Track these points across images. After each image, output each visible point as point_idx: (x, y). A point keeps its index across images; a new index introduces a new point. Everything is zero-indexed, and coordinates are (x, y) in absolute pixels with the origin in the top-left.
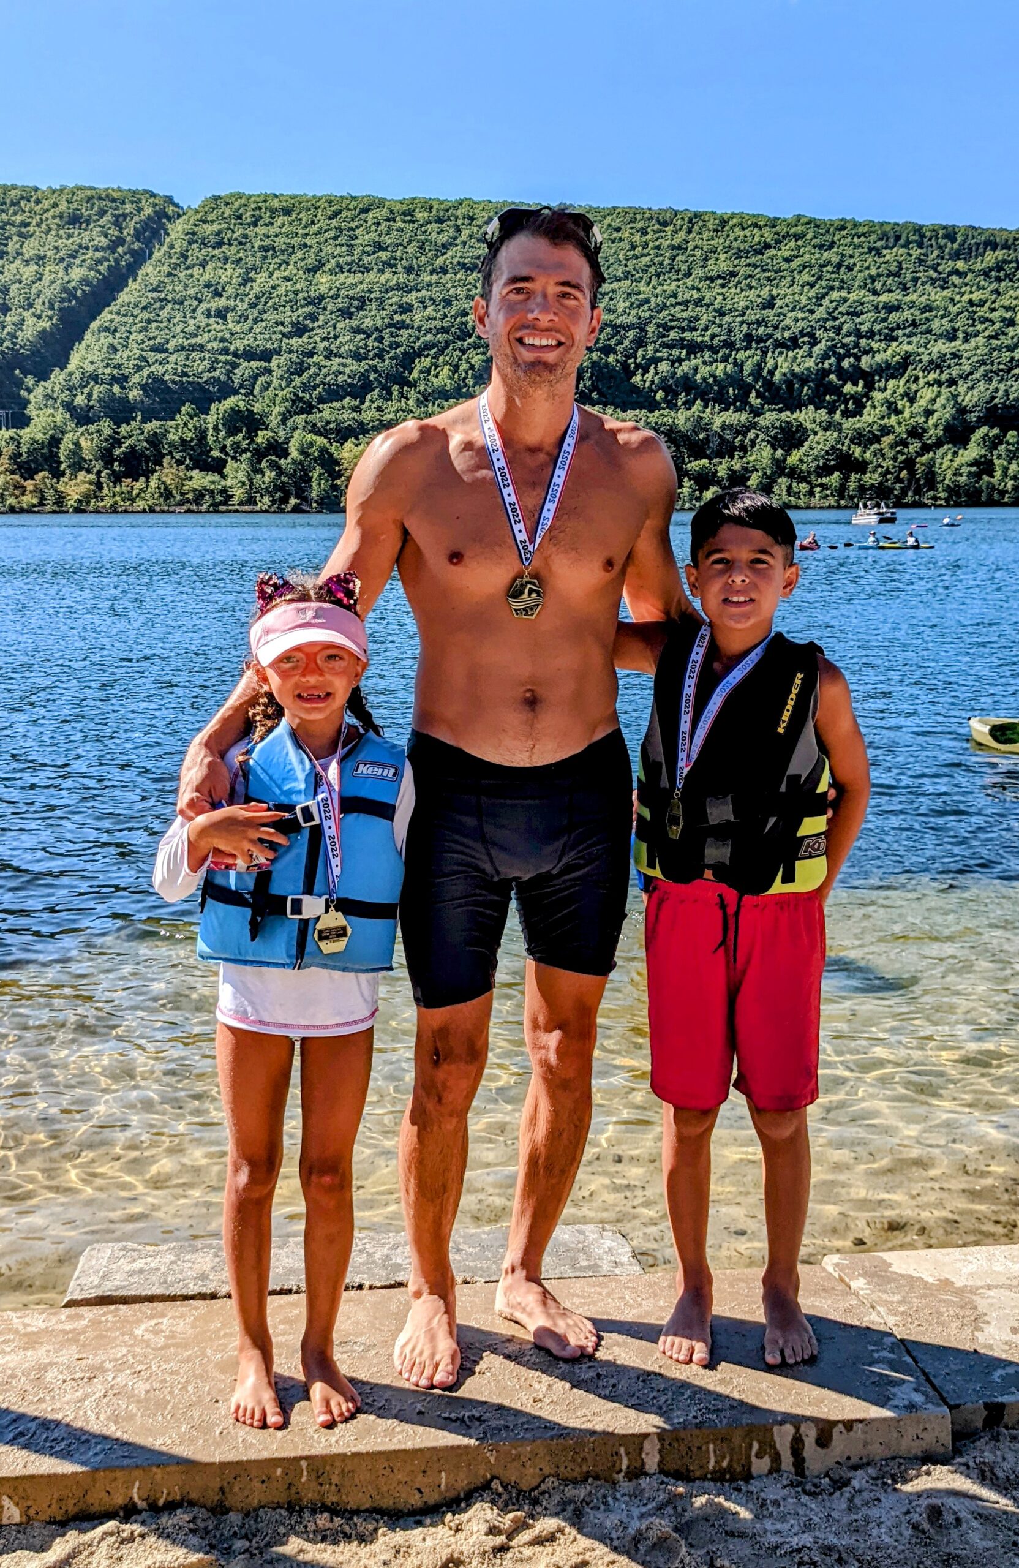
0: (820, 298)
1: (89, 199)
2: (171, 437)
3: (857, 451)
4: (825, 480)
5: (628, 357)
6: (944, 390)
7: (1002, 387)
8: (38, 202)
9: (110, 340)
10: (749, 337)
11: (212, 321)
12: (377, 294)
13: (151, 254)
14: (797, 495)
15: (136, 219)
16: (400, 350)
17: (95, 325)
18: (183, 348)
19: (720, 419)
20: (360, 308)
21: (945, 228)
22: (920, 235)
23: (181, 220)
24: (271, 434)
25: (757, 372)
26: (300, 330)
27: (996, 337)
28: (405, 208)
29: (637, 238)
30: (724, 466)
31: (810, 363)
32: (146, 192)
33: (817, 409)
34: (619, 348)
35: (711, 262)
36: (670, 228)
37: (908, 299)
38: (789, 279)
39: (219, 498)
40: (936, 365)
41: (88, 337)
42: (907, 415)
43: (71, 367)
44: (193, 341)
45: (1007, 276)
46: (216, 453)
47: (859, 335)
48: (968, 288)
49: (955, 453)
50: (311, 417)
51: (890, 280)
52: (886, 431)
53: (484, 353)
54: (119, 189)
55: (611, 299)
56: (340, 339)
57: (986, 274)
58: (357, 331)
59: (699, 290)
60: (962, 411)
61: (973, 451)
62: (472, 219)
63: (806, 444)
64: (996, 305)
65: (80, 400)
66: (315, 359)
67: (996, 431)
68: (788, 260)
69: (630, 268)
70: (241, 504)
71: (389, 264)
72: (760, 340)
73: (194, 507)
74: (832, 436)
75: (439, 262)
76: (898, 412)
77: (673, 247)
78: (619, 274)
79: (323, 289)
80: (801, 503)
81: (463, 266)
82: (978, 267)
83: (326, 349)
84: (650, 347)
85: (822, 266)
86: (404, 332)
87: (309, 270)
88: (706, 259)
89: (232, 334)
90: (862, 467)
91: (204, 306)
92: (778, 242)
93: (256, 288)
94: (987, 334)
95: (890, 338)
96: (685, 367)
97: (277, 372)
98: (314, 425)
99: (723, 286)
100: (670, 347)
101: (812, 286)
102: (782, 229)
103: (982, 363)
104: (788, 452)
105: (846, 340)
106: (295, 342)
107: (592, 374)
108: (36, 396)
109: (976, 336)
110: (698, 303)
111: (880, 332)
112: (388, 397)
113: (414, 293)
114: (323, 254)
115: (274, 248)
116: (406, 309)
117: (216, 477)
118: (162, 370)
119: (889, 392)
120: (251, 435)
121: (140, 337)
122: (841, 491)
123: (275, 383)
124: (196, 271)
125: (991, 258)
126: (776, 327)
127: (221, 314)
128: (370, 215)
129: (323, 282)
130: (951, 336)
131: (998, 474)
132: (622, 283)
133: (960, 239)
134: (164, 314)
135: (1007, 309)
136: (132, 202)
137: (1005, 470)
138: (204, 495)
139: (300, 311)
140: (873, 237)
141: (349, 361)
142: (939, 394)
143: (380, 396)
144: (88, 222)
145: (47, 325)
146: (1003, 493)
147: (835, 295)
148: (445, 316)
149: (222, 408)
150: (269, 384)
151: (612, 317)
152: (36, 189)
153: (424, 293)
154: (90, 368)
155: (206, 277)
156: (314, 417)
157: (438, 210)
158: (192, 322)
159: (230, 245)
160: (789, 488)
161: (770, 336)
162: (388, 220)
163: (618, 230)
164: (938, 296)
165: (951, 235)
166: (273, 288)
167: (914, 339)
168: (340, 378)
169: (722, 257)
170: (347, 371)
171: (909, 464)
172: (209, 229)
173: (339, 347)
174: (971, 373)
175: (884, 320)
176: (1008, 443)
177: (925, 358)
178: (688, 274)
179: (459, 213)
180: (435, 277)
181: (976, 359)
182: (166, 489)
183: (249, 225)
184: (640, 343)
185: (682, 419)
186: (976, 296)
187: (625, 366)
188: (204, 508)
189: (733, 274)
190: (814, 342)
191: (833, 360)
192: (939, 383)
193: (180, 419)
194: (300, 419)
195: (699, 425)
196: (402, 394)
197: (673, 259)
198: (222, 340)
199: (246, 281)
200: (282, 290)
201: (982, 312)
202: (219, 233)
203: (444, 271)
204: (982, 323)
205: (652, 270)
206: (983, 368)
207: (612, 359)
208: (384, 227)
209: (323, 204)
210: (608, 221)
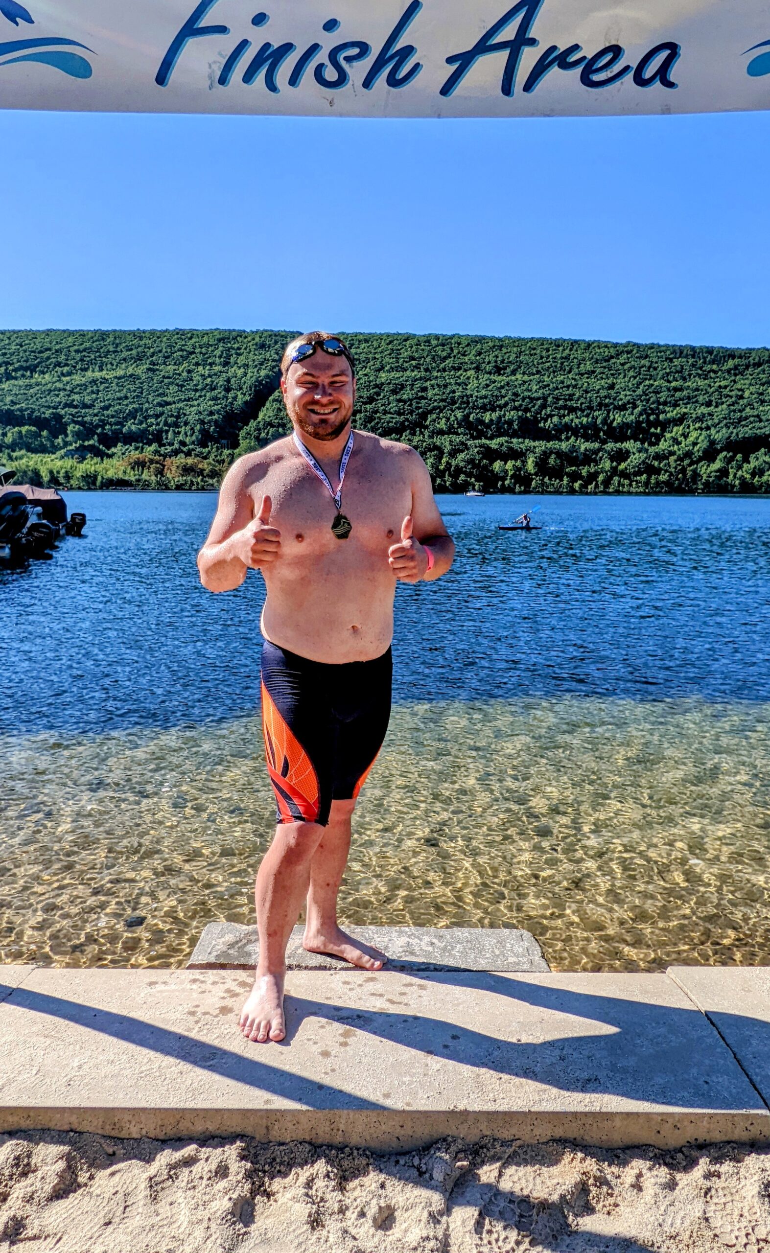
0: (639, 384)
1: (270, 336)
3: (656, 463)
4: (638, 478)
5: (537, 413)
6: (704, 432)
7: (735, 431)
8: (246, 337)
9: (278, 405)
10: (600, 405)
12: (410, 382)
14: (623, 485)
16: (420, 411)
17: (271, 398)
19: (584, 446)
20: (401, 389)
21: (707, 348)
22: (694, 352)
25: (604, 422)
26: (371, 400)
27: (733, 404)
28: (425, 339)
29: (544, 354)
30: (585, 470)
31: (632, 417)
33: (635, 441)
34: (533, 410)
35: (582, 365)
36: (561, 348)
37: (687, 384)
38: (623, 375)
40: (700, 419)
41: (268, 404)
42: (683, 445)
43: (259, 419)
45: (740, 372)
47: (659, 403)
48: (718, 379)
49: (708, 466)
51: (677, 375)
52: (672, 453)
54: (285, 331)
55: (529, 384)
56: (391, 405)
57: (728, 372)
58: (399, 401)
59: (575, 379)
60: (712, 443)
61: (717, 465)
62: (459, 344)
63: (629, 460)
64: (733, 388)
65: (263, 435)
66: (378, 415)
67: (731, 454)
68: (623, 364)
69: (540, 369)
71: (417, 367)
72: (607, 405)
74: (643, 456)
75: (442, 366)
76: (679, 443)
77: (562, 358)
79: (383, 380)
80: (625, 490)
81: (454, 368)
82: (724, 368)
83: (384, 410)
84: (549, 409)
85: (640, 368)
86: (423, 402)
87: (376, 370)
88: (580, 364)
90: (658, 471)
92: (618, 355)
94: (727, 403)
95: (676, 405)
96: (567, 419)
99: (588, 378)
100: (559, 409)
101: (635, 378)
102: (621, 349)
103: (725, 418)
104: (619, 464)
105: (652, 406)
106: (368, 406)
107: (518, 422)
108: (242, 433)
109: (722, 404)
110: (575, 386)
111: (670, 402)
112: (413, 434)
113: (428, 383)
114: (384, 362)
116: (424, 389)
119: (673, 434)
122: (647, 483)
125: (731, 363)
126: (615, 399)
128: (408, 343)
129: (383, 376)
130: (709, 404)
131: (731, 477)
132: (535, 377)
133: (715, 353)
135: (739, 390)
137: (735, 474)
139: (371, 391)
140: (668, 353)
141: (395, 416)
142: (701, 434)
143: (410, 434)
144: (269, 347)
145: (248, 398)
146: (733, 486)
147: (647, 382)
148: (444, 393)
151: (529, 394)
152: (244, 331)
153: (433, 382)
154: (268, 420)
157: (442, 340)
160: (619, 482)
161: (612, 404)
162: (417, 345)
163: (534, 349)
164: (701, 383)
165: (710, 351)
167: (689, 406)
168: (390, 425)
169: (588, 363)
170: (394, 421)
171: (683, 471)
173: (390, 409)
174: (718, 424)
175: (673, 396)
176: (737, 461)
177: (694, 416)
178: (570, 372)
179: (452, 341)
180: (439, 374)
181: (721, 416)
184: (544, 406)
185: (564, 446)
186: (723, 383)
187: (535, 418)
189: (594, 372)
190: (635, 406)
191: (644, 416)
192: (701, 429)
195: (574, 449)
196: (421, 433)
197: (562, 363)
200: (362, 381)
201: (725, 392)
203: (444, 370)
204: (725, 397)
205: (551, 370)
206: (725, 421)
207: (528, 415)
208: (414, 349)
209: (384, 337)
210: (529, 344)
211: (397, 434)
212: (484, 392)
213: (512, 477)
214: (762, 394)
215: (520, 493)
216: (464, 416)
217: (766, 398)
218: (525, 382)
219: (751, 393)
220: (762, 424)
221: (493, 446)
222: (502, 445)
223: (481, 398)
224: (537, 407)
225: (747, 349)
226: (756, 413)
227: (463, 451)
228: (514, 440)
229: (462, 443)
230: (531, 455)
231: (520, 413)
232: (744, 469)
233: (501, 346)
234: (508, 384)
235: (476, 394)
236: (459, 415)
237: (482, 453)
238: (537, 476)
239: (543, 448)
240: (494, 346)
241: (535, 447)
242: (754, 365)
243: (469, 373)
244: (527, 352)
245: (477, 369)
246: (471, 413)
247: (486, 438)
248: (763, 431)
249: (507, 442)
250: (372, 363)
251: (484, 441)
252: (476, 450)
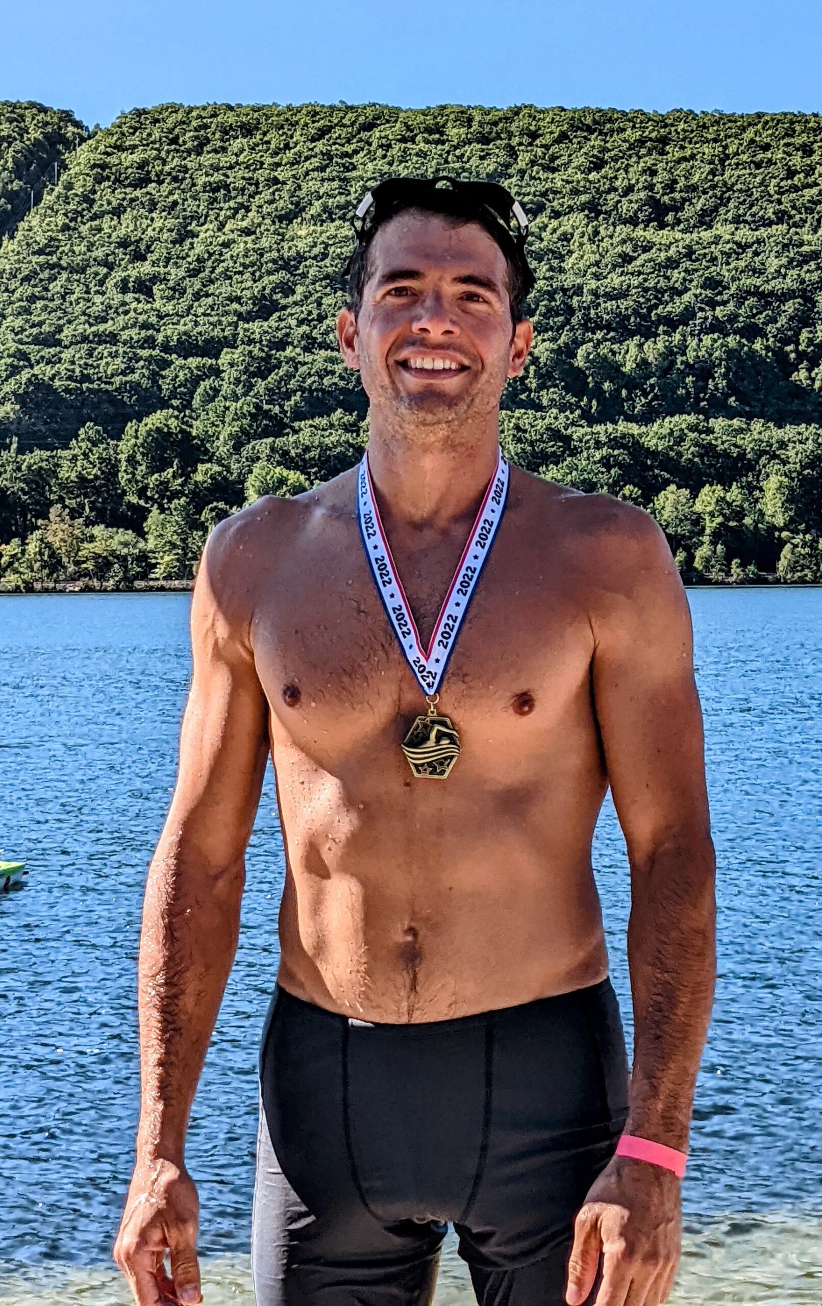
2: (63, 474)
5: (786, 341)
11: (129, 297)
13: (38, 199)
15: (18, 145)
18: (85, 339)
23: (84, 146)
24: (217, 468)
26: (265, 309)
28: (430, 121)
29: (797, 160)
32: (32, 105)
34: (769, 328)
39: (137, 569)
44: (101, 327)
46: (134, 499)
50: (279, 442)
53: (554, 340)
55: (756, 254)
56: (327, 322)
66: (289, 352)
69: (786, 206)
70: (168, 577)
73: (96, 583)
78: (770, 214)
79: (301, 245)
83: (306, 336)
87: (281, 218)
89: (160, 317)
91: (118, 275)
93: (199, 249)
97: (230, 374)
98: (285, 453)
106: (256, 327)
107: (728, 369)
114: (302, 193)
115: (226, 187)
117: (130, 535)
118: (49, 371)
120: (186, 472)
121: (18, 323)
123: (226, 389)
124: (107, 223)
127: (144, 288)
128: (376, 133)
129: (303, 235)
132: (774, 230)
134: (56, 287)
136: (11, 121)
138: (108, 565)
139: (266, 280)
149: (143, 430)
150: (216, 391)
151: (758, 282)
155: (122, 232)
156: (288, 441)
157: (481, 124)
158: (98, 299)
159: (160, 182)
162: (404, 140)
163: (766, 148)
166: (226, 245)
168: (327, 381)
170: (338, 368)
172: (129, 159)
173: (326, 333)
179: (513, 128)
182: (52, 555)
183: (189, 152)
187: (781, 356)
188: (110, 584)
193: (78, 447)
194: (263, 445)
198: (145, 326)
199: (184, 235)
200: (237, 249)
202: (142, 165)
207: (757, 346)
208: (396, 150)
209: (303, 119)
210: (749, 134)
211: (349, 410)
212: (615, 280)
213: (716, 536)
215: (745, 582)
216: (559, 351)
218: (743, 247)
221: (651, 442)
222: (681, 439)
223: (609, 297)
224: (782, 321)
227: (557, 459)
228: (718, 424)
229: (555, 434)
230: (775, 466)
231: (732, 341)
233: (664, 141)
234: (690, 253)
235: (593, 284)
236: (543, 349)
237: (620, 465)
238: (796, 532)
239: (810, 445)
240: (641, 142)
241: (783, 445)
243: (567, 223)
244: (744, 157)
245: (593, 209)
246: (577, 343)
247: (629, 419)
249: (693, 428)
250: (266, 195)
251: (623, 427)
252: (598, 456)
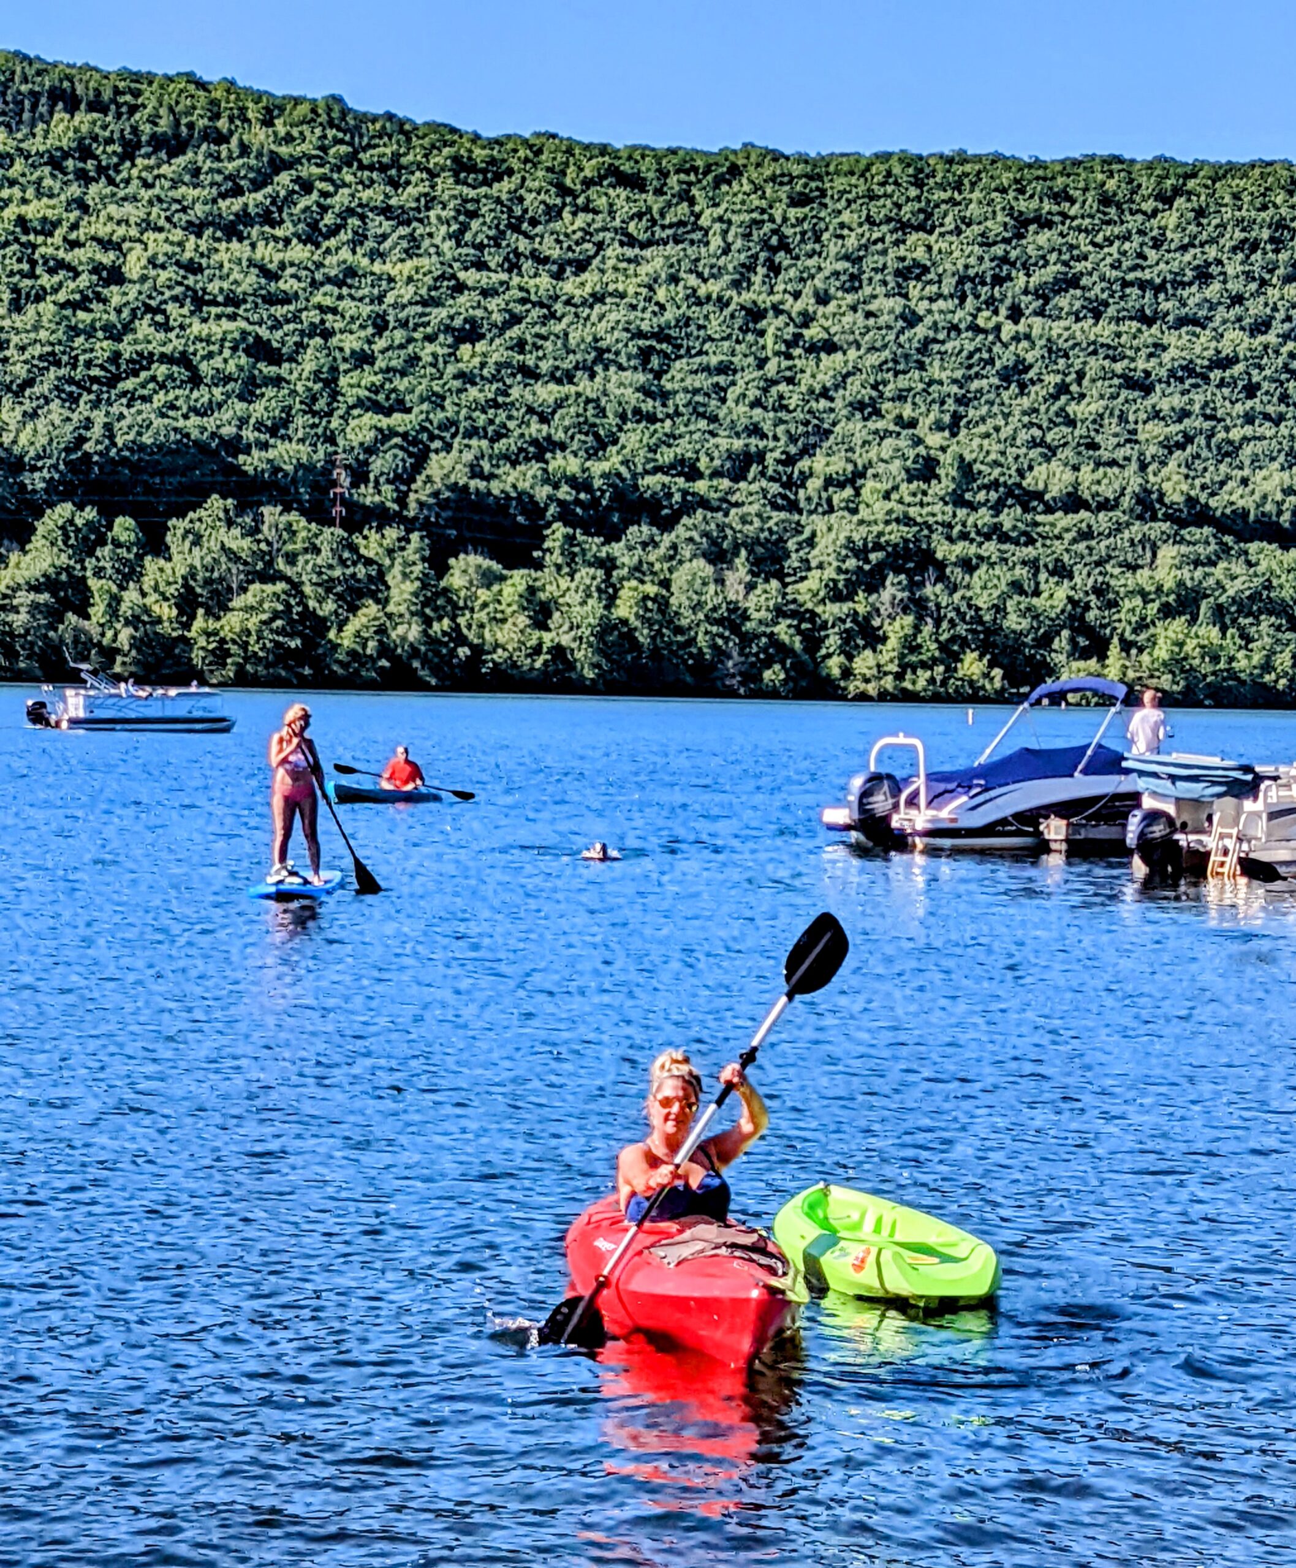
7: (99, 417)
27: (83, 304)
45: (101, 170)
48: (16, 191)
57: (56, 162)
60: (12, 465)
61: (38, 558)
64: (81, 234)
67: (90, 513)
82: (36, 145)
94: (61, 297)
109: (39, 299)
125: (62, 128)
131: (98, 610)
135: (106, 244)
137: (115, 601)
146: (109, 654)
174: (29, 383)
176: (117, 544)
181: (37, 350)
186: (34, 210)
201: (50, 247)
204: (51, 271)
206: (53, 373)
214: (193, 268)
217: (214, 287)
219: (152, 262)
220: (202, 396)
225: (126, 74)
226: (175, 344)
232: (147, 583)
242: (158, 142)
248: (210, 423)
